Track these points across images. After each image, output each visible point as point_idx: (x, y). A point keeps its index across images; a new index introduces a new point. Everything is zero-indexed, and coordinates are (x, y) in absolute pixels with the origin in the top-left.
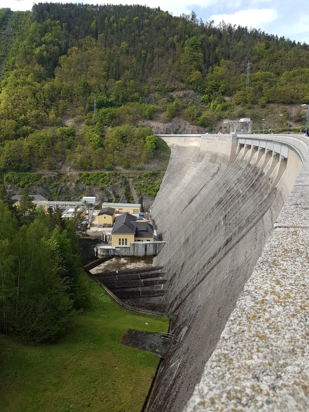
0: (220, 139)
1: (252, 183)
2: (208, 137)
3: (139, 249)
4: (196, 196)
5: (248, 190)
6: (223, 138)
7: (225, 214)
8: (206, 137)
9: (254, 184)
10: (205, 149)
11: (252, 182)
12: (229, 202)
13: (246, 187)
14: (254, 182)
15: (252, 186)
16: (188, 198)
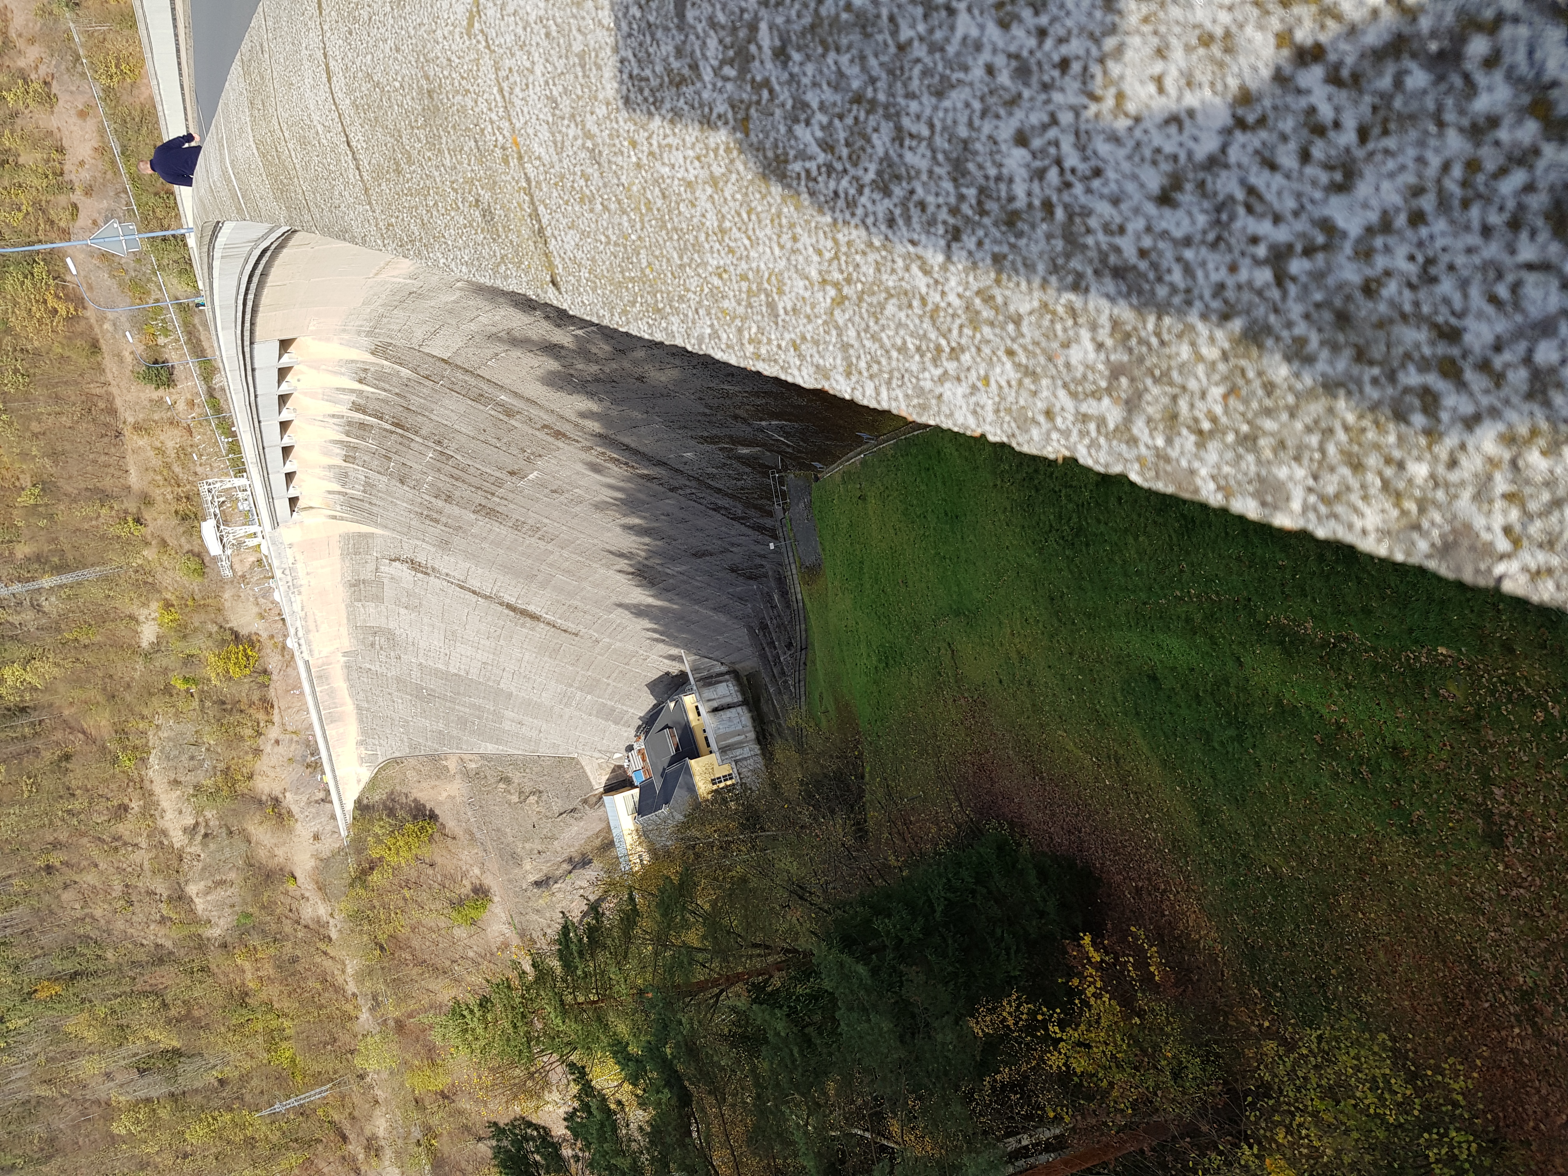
0: (294, 587)
1: (393, 428)
2: (300, 634)
3: (732, 729)
4: (509, 606)
5: (416, 433)
6: (289, 578)
7: (509, 478)
8: (302, 642)
9: (393, 424)
10: (344, 631)
11: (392, 432)
12: (472, 480)
13: (412, 445)
14: (388, 427)
15: (402, 427)
16: (524, 630)
